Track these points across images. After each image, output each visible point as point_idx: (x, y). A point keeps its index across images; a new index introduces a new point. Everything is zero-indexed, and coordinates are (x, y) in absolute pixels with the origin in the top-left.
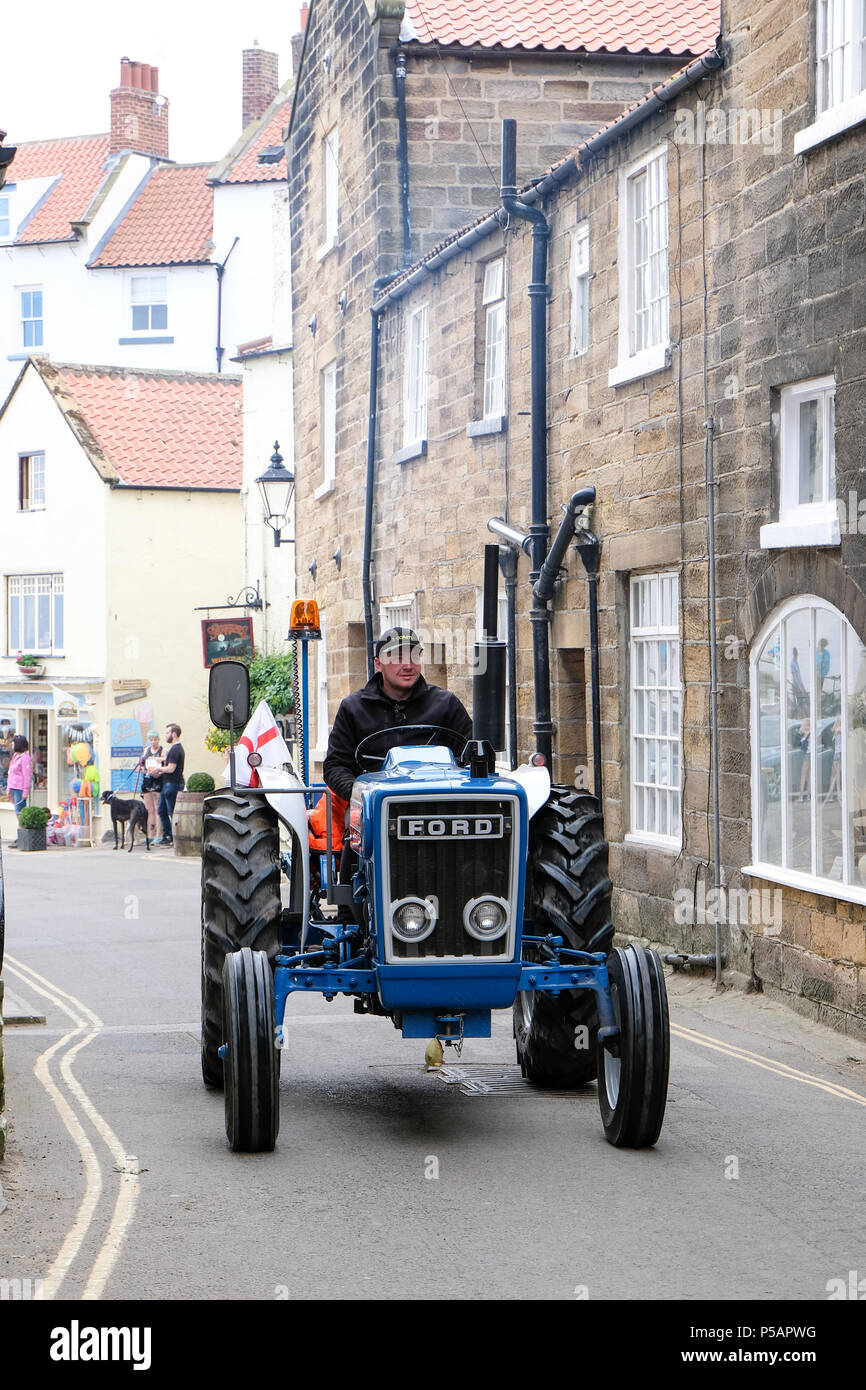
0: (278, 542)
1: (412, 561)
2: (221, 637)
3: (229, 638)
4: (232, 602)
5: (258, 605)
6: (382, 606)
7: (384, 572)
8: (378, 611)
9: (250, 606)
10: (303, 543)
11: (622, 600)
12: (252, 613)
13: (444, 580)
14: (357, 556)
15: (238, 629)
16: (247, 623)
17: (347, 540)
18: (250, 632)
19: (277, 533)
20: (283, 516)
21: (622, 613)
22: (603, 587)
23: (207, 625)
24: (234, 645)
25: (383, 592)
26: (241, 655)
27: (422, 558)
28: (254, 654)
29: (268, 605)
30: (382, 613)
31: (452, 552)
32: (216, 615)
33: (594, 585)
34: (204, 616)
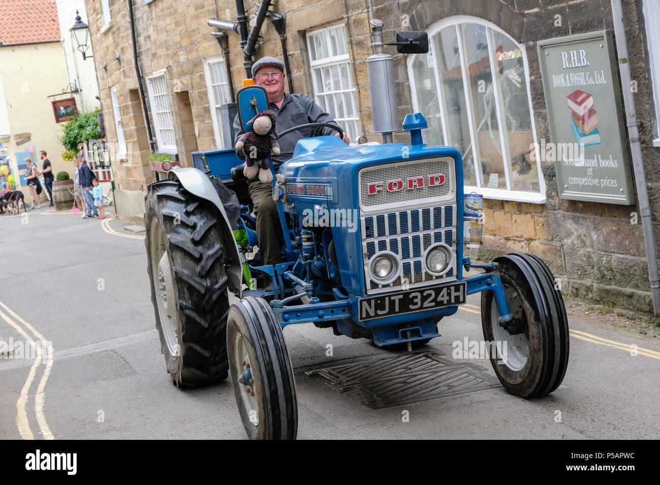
0: (85, 58)
1: (162, 52)
2: (62, 108)
3: (65, 108)
4: (65, 91)
5: (76, 91)
6: (147, 78)
7: (146, 61)
8: (145, 81)
9: (73, 92)
10: (98, 56)
11: (303, 47)
12: (75, 95)
13: (182, 58)
14: (129, 55)
15: (69, 103)
16: (73, 100)
17: (122, 49)
18: (75, 104)
19: (84, 54)
20: (86, 45)
21: (304, 54)
22: (290, 41)
23: (54, 103)
24: (68, 111)
25: (147, 71)
26: (72, 115)
27: (167, 49)
28: (78, 113)
29: (81, 90)
30: (147, 82)
31: (185, 43)
32: (58, 98)
33: (284, 42)
34: (52, 99)
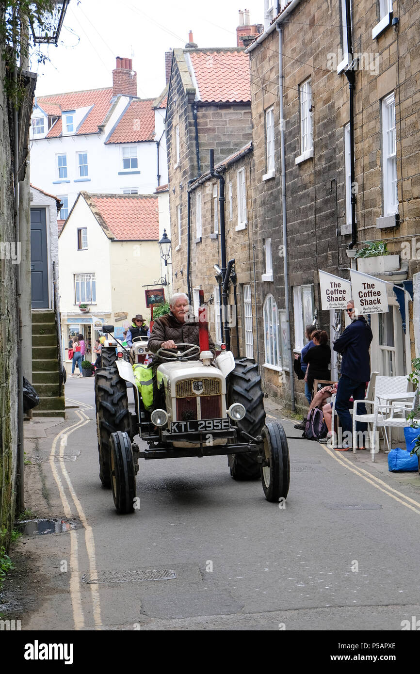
0: (166, 264)
1: (199, 275)
2: (152, 296)
3: (156, 296)
4: (156, 283)
5: (165, 284)
6: (193, 289)
7: (193, 278)
8: (192, 291)
9: (163, 284)
10: (174, 264)
11: (241, 292)
12: (164, 287)
13: (207, 282)
14: (186, 272)
15: (159, 293)
16: (162, 290)
17: (184, 266)
18: (163, 294)
19: (166, 261)
20: (168, 255)
21: (242, 295)
22: (237, 287)
23: (147, 292)
24: (157, 299)
25: (193, 285)
26: (160, 303)
27: (201, 275)
28: (165, 302)
29: (169, 284)
30: (194, 291)
31: (208, 273)
32: (150, 288)
33: (235, 287)
34: (146, 289)
